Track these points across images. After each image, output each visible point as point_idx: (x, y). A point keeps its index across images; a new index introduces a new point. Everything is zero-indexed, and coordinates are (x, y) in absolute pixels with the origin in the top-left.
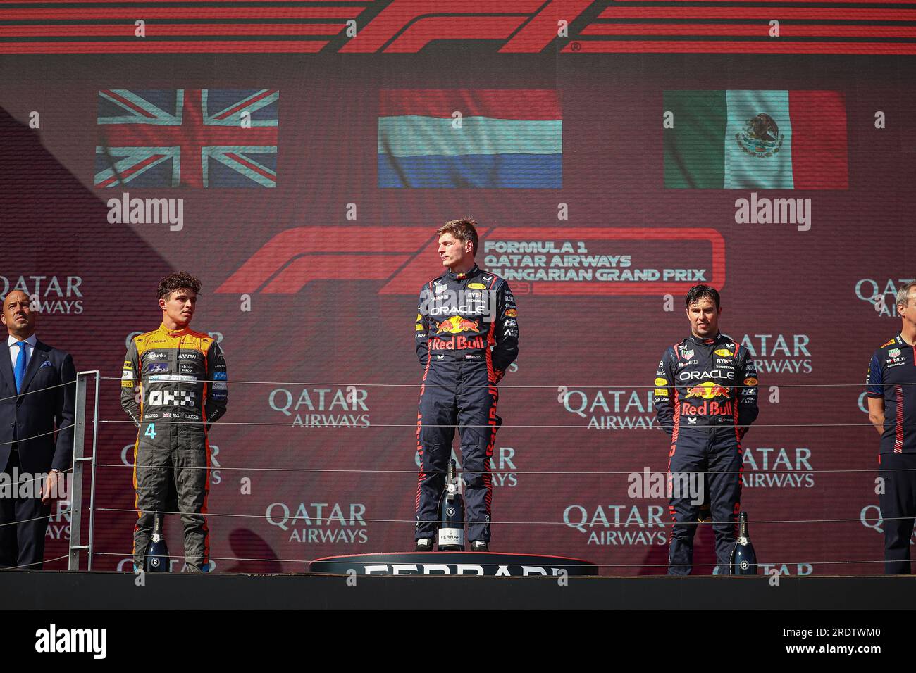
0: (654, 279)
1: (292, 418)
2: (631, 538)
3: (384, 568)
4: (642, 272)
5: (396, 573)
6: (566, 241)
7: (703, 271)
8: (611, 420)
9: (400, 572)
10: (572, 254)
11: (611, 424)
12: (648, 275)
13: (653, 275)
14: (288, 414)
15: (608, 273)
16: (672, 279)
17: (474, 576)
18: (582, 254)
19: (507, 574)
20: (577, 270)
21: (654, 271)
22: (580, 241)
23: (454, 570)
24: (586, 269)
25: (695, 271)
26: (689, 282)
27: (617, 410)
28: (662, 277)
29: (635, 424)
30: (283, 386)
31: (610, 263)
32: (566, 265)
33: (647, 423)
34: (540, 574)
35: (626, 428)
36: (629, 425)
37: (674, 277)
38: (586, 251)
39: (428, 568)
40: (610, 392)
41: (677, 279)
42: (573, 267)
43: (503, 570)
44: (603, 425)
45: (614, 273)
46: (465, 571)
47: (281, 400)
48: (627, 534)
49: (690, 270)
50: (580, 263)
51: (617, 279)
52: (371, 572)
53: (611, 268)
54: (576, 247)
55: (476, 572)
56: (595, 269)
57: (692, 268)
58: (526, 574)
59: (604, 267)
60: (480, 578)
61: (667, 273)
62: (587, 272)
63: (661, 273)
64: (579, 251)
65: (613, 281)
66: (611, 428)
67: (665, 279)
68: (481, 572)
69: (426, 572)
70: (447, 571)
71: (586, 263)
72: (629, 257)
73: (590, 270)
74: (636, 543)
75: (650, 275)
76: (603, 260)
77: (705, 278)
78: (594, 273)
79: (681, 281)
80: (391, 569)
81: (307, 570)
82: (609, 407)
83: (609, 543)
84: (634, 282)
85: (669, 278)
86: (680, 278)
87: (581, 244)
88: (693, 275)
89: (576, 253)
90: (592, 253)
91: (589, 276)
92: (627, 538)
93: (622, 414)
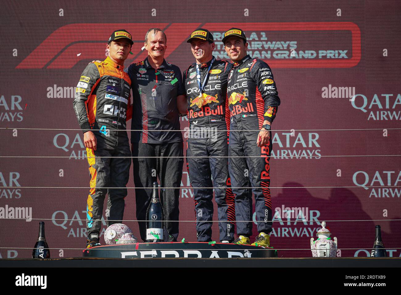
0: (313, 57)
1: (69, 153)
2: (299, 233)
3: (135, 253)
4: (305, 53)
5: (142, 256)
6: (254, 32)
7: (346, 51)
8: (284, 152)
9: (145, 256)
10: (257, 41)
11: (284, 156)
12: (308, 54)
13: (312, 54)
14: (67, 150)
15: (281, 54)
16: (324, 57)
17: (195, 258)
18: (264, 41)
19: (217, 257)
20: (260, 51)
21: (313, 52)
22: (263, 31)
23: (182, 254)
24: (266, 51)
25: (341, 51)
26: (337, 59)
27: (288, 145)
28: (318, 56)
29: (300, 155)
30: (63, 132)
31: (283, 47)
32: (253, 49)
33: (308, 154)
34: (239, 256)
35: (295, 158)
36: (296, 156)
37: (326, 56)
38: (266, 39)
39: (164, 254)
40: (283, 134)
41: (328, 57)
42: (258, 50)
43: (215, 254)
44: (278, 156)
45: (285, 54)
46: (189, 255)
47: (61, 141)
48: (296, 230)
49: (337, 51)
50: (263, 47)
51: (288, 58)
52: (126, 256)
53: (283, 50)
54: (259, 36)
55: (196, 255)
56: (272, 51)
57: (338, 50)
58: (230, 256)
59: (278, 49)
60: (199, 259)
61: (322, 53)
62: (267, 53)
63: (318, 53)
64: (262, 39)
65: (285, 59)
66: (284, 158)
67: (320, 57)
68: (200, 256)
69: (163, 256)
70: (177, 255)
71: (266, 46)
72: (296, 42)
73: (269, 52)
74: (302, 236)
75: (310, 55)
76: (278, 45)
77: (347, 56)
78: (272, 54)
79: (331, 59)
80: (139, 254)
81: (81, 256)
82: (283, 145)
83: (283, 236)
84: (299, 59)
85: (323, 56)
86: (330, 57)
87: (263, 34)
88: (339, 54)
89: (260, 40)
90: (270, 39)
91: (269, 56)
92: (295, 232)
93: (292, 149)
